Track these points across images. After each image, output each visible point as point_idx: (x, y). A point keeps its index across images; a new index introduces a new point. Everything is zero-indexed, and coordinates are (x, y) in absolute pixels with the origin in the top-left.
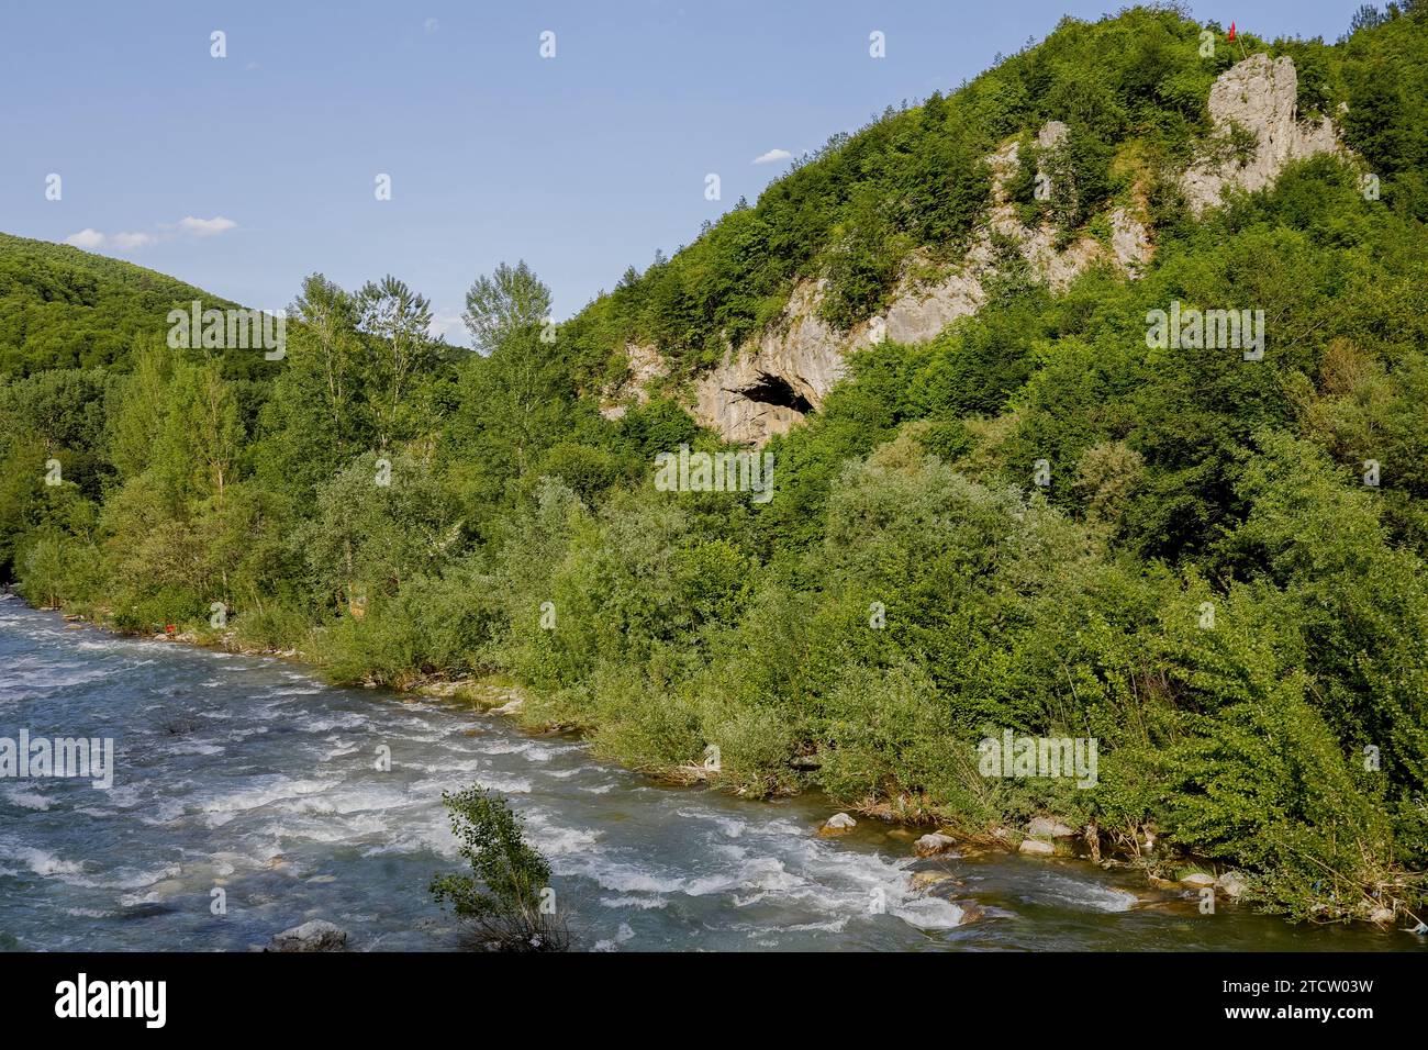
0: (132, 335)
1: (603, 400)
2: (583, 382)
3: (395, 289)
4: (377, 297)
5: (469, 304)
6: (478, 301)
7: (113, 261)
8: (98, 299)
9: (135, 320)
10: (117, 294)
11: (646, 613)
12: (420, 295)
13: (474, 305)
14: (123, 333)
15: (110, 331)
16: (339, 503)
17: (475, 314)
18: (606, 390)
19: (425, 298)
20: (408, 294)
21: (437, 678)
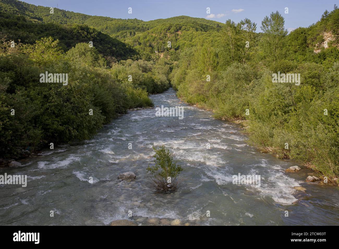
0: (214, 38)
1: (315, 48)
2: (310, 43)
3: (248, 22)
4: (244, 24)
5: (262, 24)
6: (265, 23)
7: (212, 21)
8: (208, 30)
9: (215, 34)
10: (212, 29)
11: (281, 105)
12: (254, 23)
13: (264, 24)
14: (212, 38)
15: (209, 37)
16: (226, 76)
17: (264, 26)
18: (317, 45)
19: (255, 23)
20: (251, 23)
21: (239, 119)
